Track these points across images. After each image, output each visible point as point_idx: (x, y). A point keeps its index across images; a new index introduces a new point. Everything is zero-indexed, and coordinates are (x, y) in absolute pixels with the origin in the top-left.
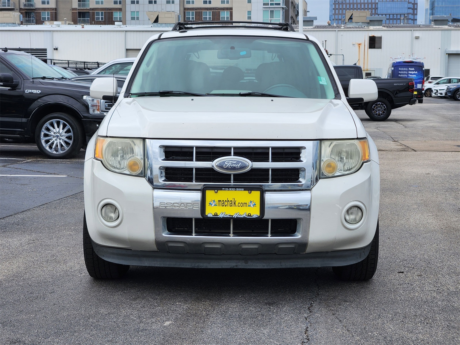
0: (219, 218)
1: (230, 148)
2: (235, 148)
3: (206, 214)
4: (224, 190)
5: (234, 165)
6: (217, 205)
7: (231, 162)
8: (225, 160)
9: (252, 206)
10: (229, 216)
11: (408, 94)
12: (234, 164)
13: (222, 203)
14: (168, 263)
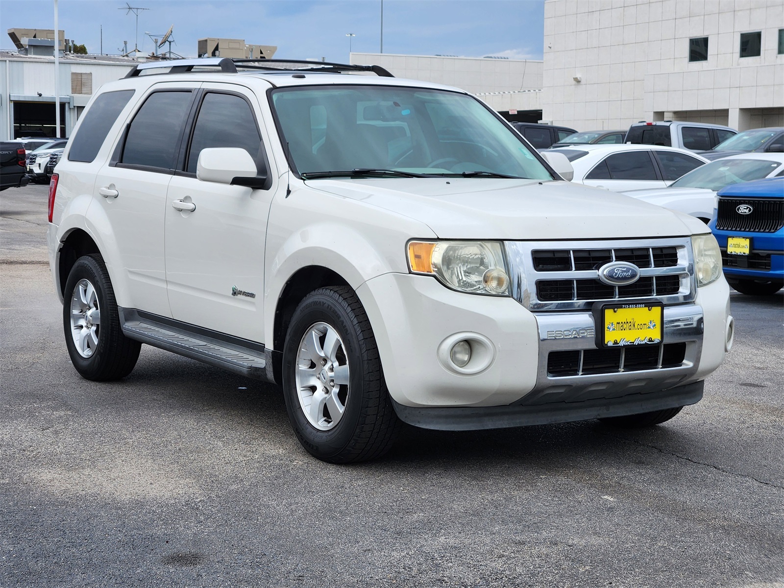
0: (619, 346)
1: (609, 251)
2: (616, 250)
3: (606, 343)
4: (624, 307)
5: (625, 274)
6: (616, 329)
7: (620, 269)
8: (614, 268)
9: (652, 327)
10: (630, 343)
11: (18, 168)
12: (624, 271)
13: (621, 326)
14: (518, 421)
